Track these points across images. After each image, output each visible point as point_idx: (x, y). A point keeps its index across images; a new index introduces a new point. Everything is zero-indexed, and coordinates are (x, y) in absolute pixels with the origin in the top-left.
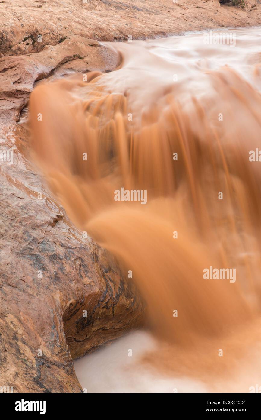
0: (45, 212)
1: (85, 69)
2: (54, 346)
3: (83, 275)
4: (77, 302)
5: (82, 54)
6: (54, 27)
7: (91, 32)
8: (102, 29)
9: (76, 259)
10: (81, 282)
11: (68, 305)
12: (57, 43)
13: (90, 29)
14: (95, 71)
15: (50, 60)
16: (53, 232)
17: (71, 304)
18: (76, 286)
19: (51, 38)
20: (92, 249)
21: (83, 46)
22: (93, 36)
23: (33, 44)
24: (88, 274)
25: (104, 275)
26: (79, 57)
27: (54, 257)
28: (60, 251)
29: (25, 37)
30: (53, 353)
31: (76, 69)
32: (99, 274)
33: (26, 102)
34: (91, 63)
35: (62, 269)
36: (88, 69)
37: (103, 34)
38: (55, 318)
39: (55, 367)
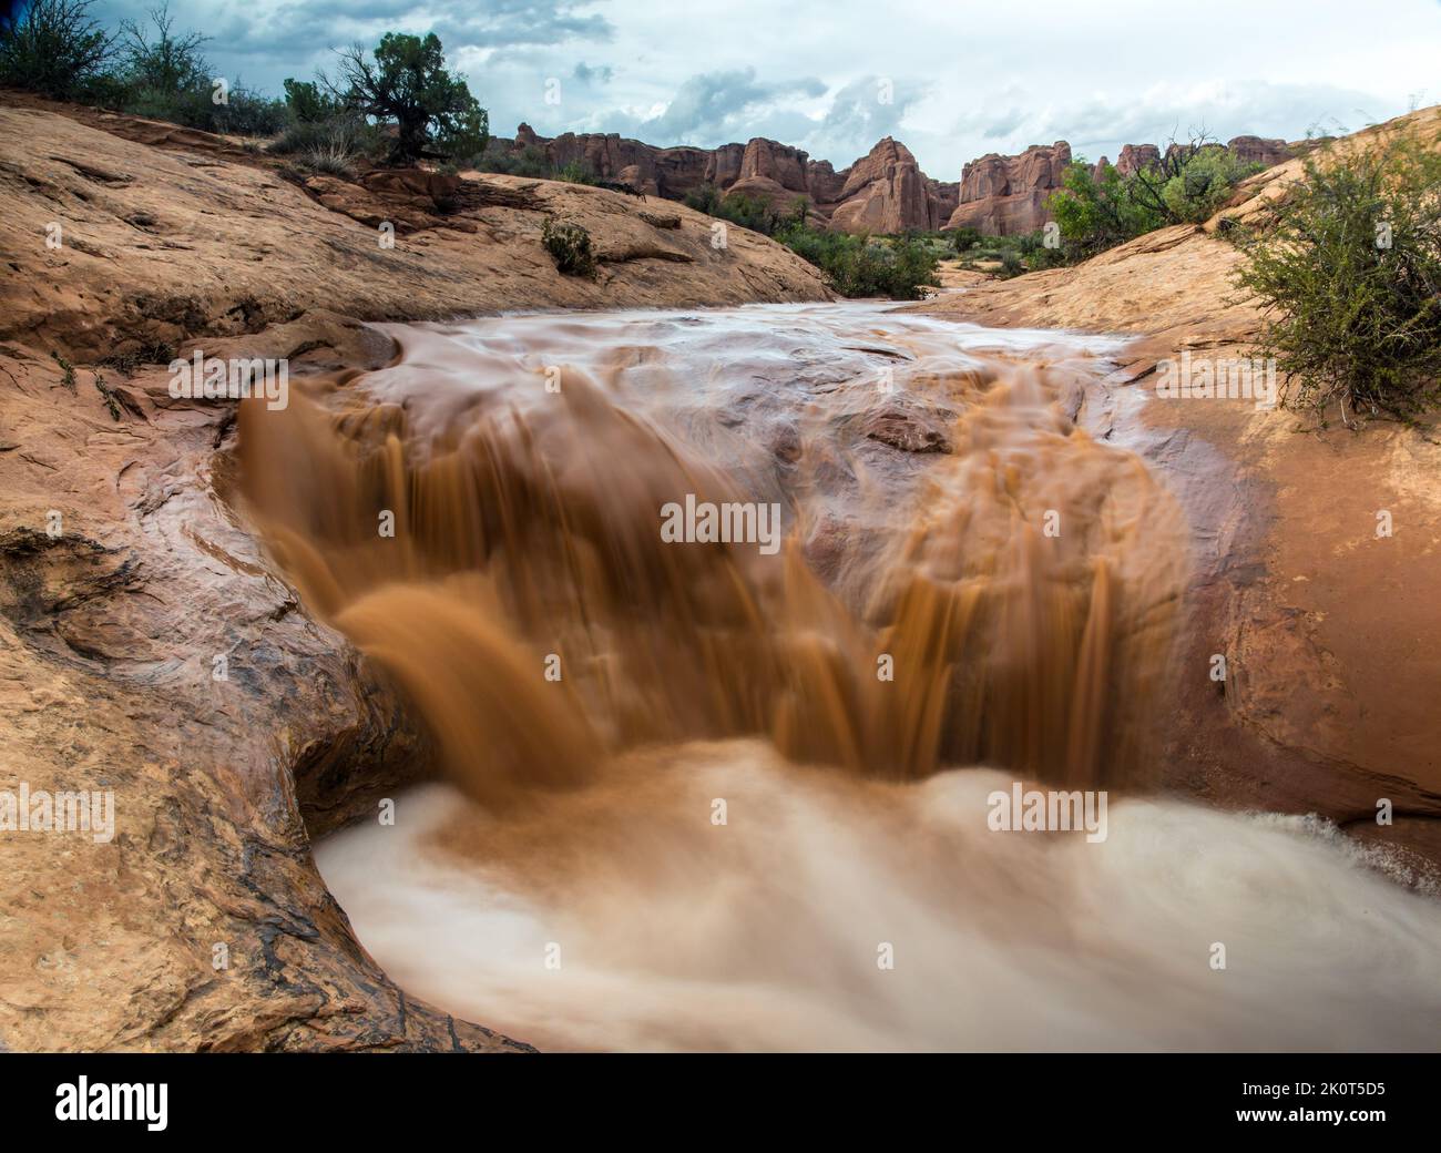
0: (264, 597)
1: (337, 364)
2: (277, 821)
3: (330, 699)
4: (320, 745)
5: (332, 339)
6: (284, 293)
7: (348, 304)
8: (365, 301)
9: (318, 674)
10: (326, 712)
11: (303, 750)
12: (288, 320)
13: (346, 300)
14: (353, 367)
15: (276, 348)
16: (278, 630)
17: (308, 749)
18: (318, 718)
19: (278, 312)
20: (346, 656)
21: (332, 325)
22: (351, 311)
23: (246, 319)
24: (340, 698)
25: (366, 699)
26: (327, 345)
27: (280, 672)
28: (290, 661)
29: (232, 307)
30: (275, 831)
31: (323, 363)
32: (357, 696)
33: (231, 414)
34: (348, 354)
35: (294, 691)
36: (342, 364)
37: (368, 308)
38: (280, 772)
39: (278, 855)
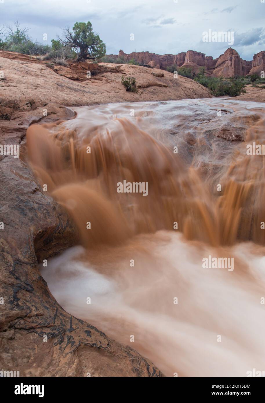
0: (29, 187)
1: (57, 119)
2: (26, 253)
3: (47, 217)
4: (43, 231)
5: (56, 111)
6: (42, 98)
7: (61, 101)
8: (66, 100)
9: (44, 210)
10: (46, 221)
11: (38, 233)
12: (43, 106)
13: (60, 100)
14: (62, 120)
15: (39, 114)
16: (32, 197)
19: (40, 104)
20: (53, 204)
21: (56, 107)
22: (62, 104)
23: (31, 106)
24: (50, 217)
25: (58, 217)
26: (54, 113)
27: (32, 209)
28: (36, 206)
29: (27, 103)
30: (25, 257)
31: (53, 118)
32: (56, 216)
33: (24, 134)
34: (60, 116)
35: (36, 215)
36: (58, 119)
37: (67, 103)
38: (29, 239)
39: (25, 264)
